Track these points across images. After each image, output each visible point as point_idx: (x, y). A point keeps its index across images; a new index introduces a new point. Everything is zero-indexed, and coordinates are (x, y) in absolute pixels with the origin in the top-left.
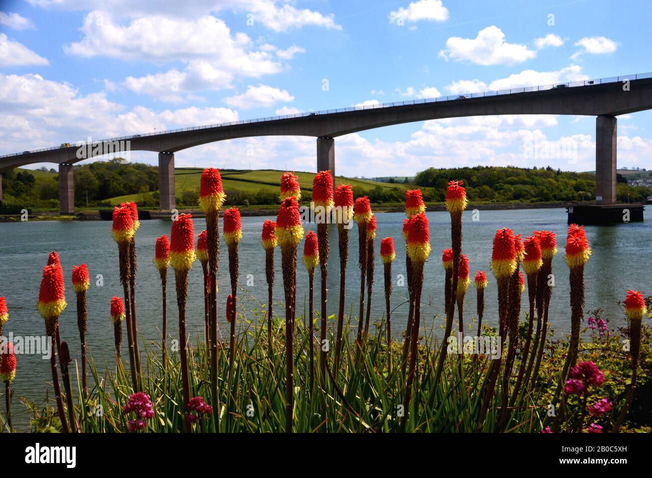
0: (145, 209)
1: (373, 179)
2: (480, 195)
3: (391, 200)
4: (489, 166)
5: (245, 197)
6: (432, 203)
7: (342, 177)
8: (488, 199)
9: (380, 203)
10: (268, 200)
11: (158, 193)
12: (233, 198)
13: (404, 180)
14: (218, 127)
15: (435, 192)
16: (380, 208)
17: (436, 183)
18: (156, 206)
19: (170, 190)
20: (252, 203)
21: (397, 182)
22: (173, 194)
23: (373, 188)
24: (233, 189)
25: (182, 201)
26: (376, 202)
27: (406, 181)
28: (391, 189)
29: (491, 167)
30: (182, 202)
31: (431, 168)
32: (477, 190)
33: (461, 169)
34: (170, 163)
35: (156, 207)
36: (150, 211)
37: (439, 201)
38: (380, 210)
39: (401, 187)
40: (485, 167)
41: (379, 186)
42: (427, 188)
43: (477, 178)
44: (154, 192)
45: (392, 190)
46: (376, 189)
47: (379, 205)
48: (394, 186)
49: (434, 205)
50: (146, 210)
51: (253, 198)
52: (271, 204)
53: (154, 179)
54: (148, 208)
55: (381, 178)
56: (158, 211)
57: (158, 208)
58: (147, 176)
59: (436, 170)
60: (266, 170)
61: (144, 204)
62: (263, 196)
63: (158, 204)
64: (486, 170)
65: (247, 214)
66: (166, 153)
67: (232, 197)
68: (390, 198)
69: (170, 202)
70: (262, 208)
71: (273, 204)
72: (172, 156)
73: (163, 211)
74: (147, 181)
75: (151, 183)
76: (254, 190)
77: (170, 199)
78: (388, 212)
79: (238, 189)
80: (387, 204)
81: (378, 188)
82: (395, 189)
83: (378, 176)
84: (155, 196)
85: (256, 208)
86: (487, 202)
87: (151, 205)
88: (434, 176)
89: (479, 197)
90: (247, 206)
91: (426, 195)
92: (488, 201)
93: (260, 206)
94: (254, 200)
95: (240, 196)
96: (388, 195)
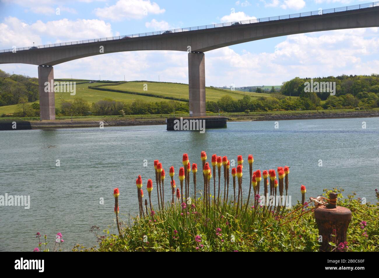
0: (24, 119)
1: (241, 88)
2: (344, 103)
3: (258, 109)
4: (353, 75)
5: (121, 108)
6: (297, 112)
7: (212, 88)
8: (352, 107)
9: (247, 112)
10: (143, 109)
11: (37, 104)
12: (110, 109)
13: (270, 89)
14: (95, 42)
15: (300, 101)
16: (248, 117)
17: (301, 92)
18: (36, 116)
19: (50, 101)
20: (127, 113)
21: (264, 92)
22: (54, 105)
23: (241, 98)
24: (109, 100)
25: (61, 111)
26: (244, 111)
27: (273, 91)
28: (258, 98)
29: (355, 76)
30: (61, 113)
31: (296, 78)
32: (341, 98)
33: (325, 78)
34: (50, 76)
35: (35, 118)
36: (31, 121)
37: (304, 110)
38: (248, 118)
39: (267, 96)
40: (349, 76)
41: (247, 96)
42: (292, 97)
43: (341, 87)
44: (33, 103)
45: (259, 100)
46: (244, 98)
47: (247, 114)
48: (261, 96)
49: (299, 114)
50: (26, 120)
51: (128, 108)
52: (145, 114)
53: (33, 90)
54: (28, 118)
55: (248, 88)
56: (39, 122)
57: (37, 118)
58: (25, 87)
59: (301, 79)
60: (140, 82)
61: (24, 114)
62: (137, 106)
63: (38, 114)
64: (350, 79)
65: (123, 123)
66: (45, 66)
67: (108, 108)
68: (257, 107)
69: (50, 113)
70: (137, 117)
71: (147, 114)
72: (51, 69)
73: (44, 121)
74: (25, 92)
75: (30, 94)
76: (129, 100)
77: (50, 110)
78: (255, 121)
79: (114, 99)
80: (255, 113)
81: (246, 97)
82: (262, 99)
83: (246, 86)
84: (35, 107)
85: (132, 118)
86: (351, 110)
87: (30, 116)
88: (300, 85)
89: (343, 105)
90: (123, 116)
91: (291, 104)
92: (352, 108)
93: (136, 116)
94: (129, 110)
95: (116, 106)
96: (255, 105)
